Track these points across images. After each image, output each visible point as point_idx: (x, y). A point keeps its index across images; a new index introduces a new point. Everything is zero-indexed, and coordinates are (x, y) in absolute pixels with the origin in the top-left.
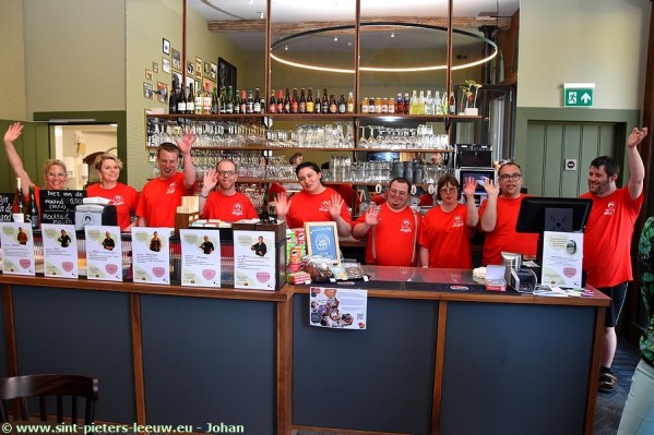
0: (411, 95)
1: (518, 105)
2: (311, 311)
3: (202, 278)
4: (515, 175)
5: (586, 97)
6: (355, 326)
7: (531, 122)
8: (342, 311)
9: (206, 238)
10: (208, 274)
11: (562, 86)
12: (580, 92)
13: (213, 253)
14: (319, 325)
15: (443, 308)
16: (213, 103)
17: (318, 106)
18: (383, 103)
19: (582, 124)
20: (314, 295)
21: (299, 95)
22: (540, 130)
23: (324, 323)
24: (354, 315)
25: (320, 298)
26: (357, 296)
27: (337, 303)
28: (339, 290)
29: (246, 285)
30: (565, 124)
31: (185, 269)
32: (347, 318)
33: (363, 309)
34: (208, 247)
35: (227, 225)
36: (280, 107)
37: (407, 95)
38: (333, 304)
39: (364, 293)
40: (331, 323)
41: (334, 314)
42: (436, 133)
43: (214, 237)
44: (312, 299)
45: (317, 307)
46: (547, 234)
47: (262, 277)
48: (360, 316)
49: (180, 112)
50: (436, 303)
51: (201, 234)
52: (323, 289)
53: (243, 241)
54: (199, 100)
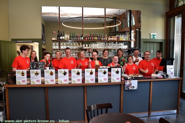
0: (120, 36)
1: (142, 38)
2: (125, 86)
3: (103, 80)
4: (149, 54)
5: (155, 36)
6: (135, 89)
7: (144, 42)
8: (132, 85)
9: (105, 70)
10: (105, 79)
11: (150, 34)
12: (154, 35)
13: (106, 74)
14: (127, 89)
15: (152, 83)
16: (70, 37)
17: (98, 38)
18: (114, 38)
19: (154, 42)
20: (126, 82)
21: (93, 35)
22: (145, 44)
23: (128, 88)
24: (135, 86)
25: (128, 83)
26: (135, 82)
27: (131, 84)
28: (132, 81)
29: (114, 81)
30: (150, 42)
31: (99, 78)
32: (133, 87)
33: (137, 85)
34: (105, 73)
35: (109, 67)
36: (88, 38)
37: (119, 36)
38: (130, 84)
39: (137, 81)
40: (130, 88)
41: (131, 86)
42: (125, 44)
43: (107, 70)
44: (126, 83)
45: (127, 85)
46: (167, 66)
47: (118, 79)
48: (136, 86)
49: (61, 39)
50: (150, 82)
51: (103, 70)
52: (128, 81)
53: (113, 71)
54: (66, 36)
